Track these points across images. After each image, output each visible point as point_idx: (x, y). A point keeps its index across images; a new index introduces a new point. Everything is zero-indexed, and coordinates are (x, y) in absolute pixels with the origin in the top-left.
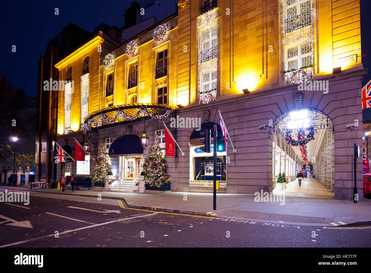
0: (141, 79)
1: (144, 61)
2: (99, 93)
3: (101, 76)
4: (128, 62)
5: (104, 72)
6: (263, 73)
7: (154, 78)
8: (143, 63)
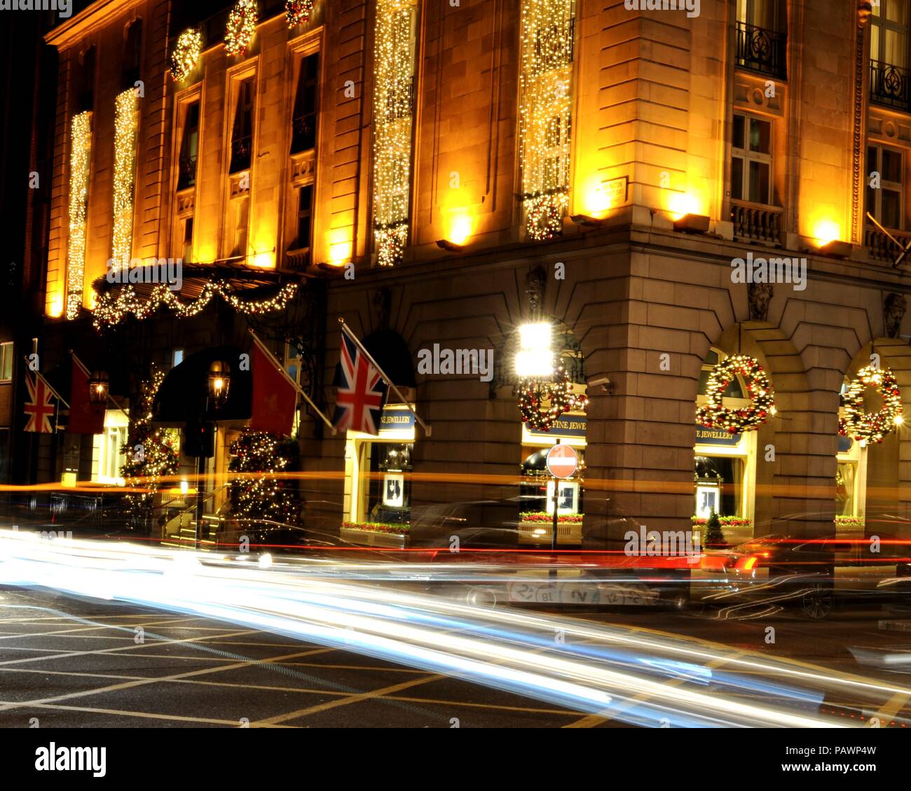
0: (260, 146)
1: (268, 81)
2: (160, 172)
3: (169, 107)
4: (232, 73)
5: (176, 95)
6: (488, 191)
7: (288, 151)
8: (267, 88)
